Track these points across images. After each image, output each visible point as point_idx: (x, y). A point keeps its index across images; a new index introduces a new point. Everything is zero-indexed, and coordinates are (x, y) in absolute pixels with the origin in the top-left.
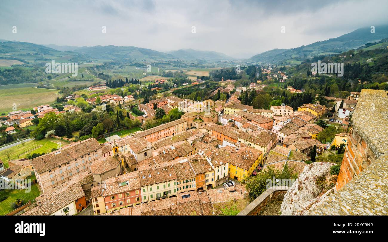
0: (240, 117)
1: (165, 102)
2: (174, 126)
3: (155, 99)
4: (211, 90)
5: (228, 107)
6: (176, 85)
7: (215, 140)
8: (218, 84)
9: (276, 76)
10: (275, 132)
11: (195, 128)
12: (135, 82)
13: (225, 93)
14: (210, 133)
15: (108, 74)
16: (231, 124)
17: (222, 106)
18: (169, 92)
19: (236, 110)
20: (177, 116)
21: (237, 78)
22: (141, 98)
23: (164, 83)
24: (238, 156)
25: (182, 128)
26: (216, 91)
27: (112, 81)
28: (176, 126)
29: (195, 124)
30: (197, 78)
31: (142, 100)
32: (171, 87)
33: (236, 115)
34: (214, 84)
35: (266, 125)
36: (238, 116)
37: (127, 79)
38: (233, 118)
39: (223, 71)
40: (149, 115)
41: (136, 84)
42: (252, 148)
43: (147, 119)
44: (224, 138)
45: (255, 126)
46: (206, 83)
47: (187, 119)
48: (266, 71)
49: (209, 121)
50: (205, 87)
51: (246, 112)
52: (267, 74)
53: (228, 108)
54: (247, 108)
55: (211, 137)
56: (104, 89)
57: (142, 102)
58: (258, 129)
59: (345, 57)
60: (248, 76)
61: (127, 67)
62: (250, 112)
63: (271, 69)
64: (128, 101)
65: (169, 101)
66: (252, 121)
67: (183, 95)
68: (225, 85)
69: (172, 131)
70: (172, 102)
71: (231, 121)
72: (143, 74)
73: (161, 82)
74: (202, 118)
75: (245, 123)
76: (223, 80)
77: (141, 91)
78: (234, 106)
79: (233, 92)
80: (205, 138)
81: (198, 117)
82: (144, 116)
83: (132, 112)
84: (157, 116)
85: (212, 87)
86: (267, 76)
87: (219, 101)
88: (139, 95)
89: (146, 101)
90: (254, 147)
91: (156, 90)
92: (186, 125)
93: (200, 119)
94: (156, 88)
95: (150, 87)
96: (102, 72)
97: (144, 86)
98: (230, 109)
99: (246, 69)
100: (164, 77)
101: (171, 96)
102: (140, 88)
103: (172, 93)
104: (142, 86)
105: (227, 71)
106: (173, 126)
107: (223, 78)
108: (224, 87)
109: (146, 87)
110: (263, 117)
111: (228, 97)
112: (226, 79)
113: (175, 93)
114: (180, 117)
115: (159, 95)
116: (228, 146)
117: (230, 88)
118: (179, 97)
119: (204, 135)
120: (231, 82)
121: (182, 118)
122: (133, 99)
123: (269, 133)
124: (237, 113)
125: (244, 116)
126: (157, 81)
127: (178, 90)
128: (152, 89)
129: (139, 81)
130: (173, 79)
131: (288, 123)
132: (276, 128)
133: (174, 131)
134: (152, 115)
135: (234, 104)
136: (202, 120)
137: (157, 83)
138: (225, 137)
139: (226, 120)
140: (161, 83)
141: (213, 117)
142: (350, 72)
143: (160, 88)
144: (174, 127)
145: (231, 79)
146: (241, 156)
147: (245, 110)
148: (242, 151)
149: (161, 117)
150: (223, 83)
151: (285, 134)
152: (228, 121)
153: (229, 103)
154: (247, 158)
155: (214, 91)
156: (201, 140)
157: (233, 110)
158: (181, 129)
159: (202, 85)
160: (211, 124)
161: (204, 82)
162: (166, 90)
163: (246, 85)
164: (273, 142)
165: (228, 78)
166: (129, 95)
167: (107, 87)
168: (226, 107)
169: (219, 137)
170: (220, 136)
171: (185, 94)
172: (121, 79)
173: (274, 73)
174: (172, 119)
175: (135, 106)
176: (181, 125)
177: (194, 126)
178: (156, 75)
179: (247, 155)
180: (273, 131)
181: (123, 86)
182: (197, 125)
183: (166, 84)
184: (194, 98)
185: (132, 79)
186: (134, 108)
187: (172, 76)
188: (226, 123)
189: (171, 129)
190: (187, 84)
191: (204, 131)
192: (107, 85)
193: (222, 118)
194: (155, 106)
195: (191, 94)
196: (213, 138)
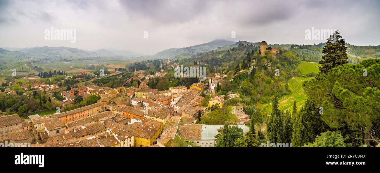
0: (148, 98)
1: (85, 90)
2: (90, 109)
3: (76, 87)
4: (126, 79)
5: (139, 91)
6: (97, 75)
7: (125, 119)
8: (131, 74)
9: (173, 66)
10: (172, 106)
11: (109, 110)
12: (62, 74)
13: (136, 81)
14: (122, 113)
15: (41, 67)
16: (140, 105)
17: (134, 91)
18: (90, 81)
19: (145, 93)
20: (94, 100)
21: (147, 69)
22: (65, 86)
23: (86, 75)
24: (143, 129)
25: (97, 110)
26: (130, 79)
27: (43, 72)
28: (92, 109)
29: (109, 107)
30: (115, 70)
31: (65, 88)
32: (93, 78)
33: (145, 97)
34: (128, 74)
35: (167, 102)
36: (146, 98)
37: (55, 71)
38: (141, 100)
39: (136, 64)
40: (69, 101)
41: (63, 75)
42: (155, 121)
43: (66, 103)
44: (133, 117)
45: (158, 104)
46: (122, 74)
47: (101, 103)
48: (166, 63)
49: (121, 104)
50: (121, 76)
51: (152, 94)
52: (167, 65)
53: (138, 93)
54: (153, 91)
55: (122, 116)
56: (36, 78)
57: (65, 89)
58: (160, 106)
59: (211, 54)
60: (154, 67)
61: (57, 62)
62: (155, 94)
63: (170, 61)
64: (53, 88)
65: (89, 89)
66: (156, 100)
67: (102, 84)
68: (138, 74)
69: (87, 114)
70: (91, 89)
71: (140, 103)
72: (70, 67)
73: (85, 73)
74: (115, 102)
75: (150, 103)
76: (135, 71)
77: (66, 80)
78: (143, 90)
79: (143, 80)
80: (116, 118)
81: (112, 101)
82: (64, 101)
83: (55, 97)
84: (76, 101)
85: (127, 76)
86: (167, 67)
87: (132, 87)
88: (64, 84)
89: (69, 89)
90: (157, 120)
91: (78, 80)
92: (101, 109)
93: (114, 103)
94: (79, 79)
95: (74, 77)
96: (37, 66)
97: (69, 77)
98: (140, 93)
99: (153, 62)
100: (87, 69)
101: (91, 84)
102: (66, 78)
103: (93, 82)
104: (67, 77)
105: (139, 64)
106: (88, 110)
107: (135, 69)
108: (136, 76)
109: (70, 78)
110: (164, 96)
111: (139, 83)
112: (138, 70)
113: (94, 82)
114: (96, 102)
115: (81, 84)
116: (135, 123)
117: (141, 76)
118: (98, 85)
119: (115, 116)
120: (142, 72)
121: (98, 103)
122: (58, 87)
123: (168, 107)
124: (145, 95)
125: (150, 97)
126: (81, 73)
127: (97, 80)
128: (75, 80)
129: (66, 73)
130: (95, 71)
131: (181, 98)
132: (173, 103)
133: (89, 113)
134: (71, 101)
135: (143, 89)
136: (116, 104)
137: (81, 74)
138: (134, 115)
139: (136, 102)
140: (83, 74)
141: (125, 100)
142: (214, 62)
143: (83, 79)
144: (90, 111)
145: (142, 70)
146: (146, 129)
147: (151, 93)
148: (146, 125)
149: (79, 101)
150: (135, 73)
151: (179, 106)
152: (137, 102)
153: (139, 88)
154: (150, 130)
155: (129, 79)
156: (112, 120)
157: (142, 93)
158: (96, 112)
159: (119, 75)
160: (123, 106)
161: (121, 72)
162: (87, 80)
163: (153, 73)
164: (171, 113)
165: (140, 69)
166: (55, 83)
167: (39, 77)
168: (136, 91)
169: (128, 116)
170: (130, 115)
171: (104, 83)
172: (51, 71)
173: (172, 64)
174: (88, 103)
175: (58, 92)
176: (96, 109)
177: (109, 109)
178: (81, 68)
179: (151, 128)
180: (171, 105)
181: (51, 76)
182: (111, 108)
183: (88, 75)
184: (111, 86)
185: (60, 71)
186: (57, 94)
187: (94, 69)
188: (136, 104)
189: (87, 112)
190: (107, 74)
191: (116, 112)
192: (39, 75)
193: (132, 100)
194: (76, 93)
195: (108, 83)
196: (123, 118)
